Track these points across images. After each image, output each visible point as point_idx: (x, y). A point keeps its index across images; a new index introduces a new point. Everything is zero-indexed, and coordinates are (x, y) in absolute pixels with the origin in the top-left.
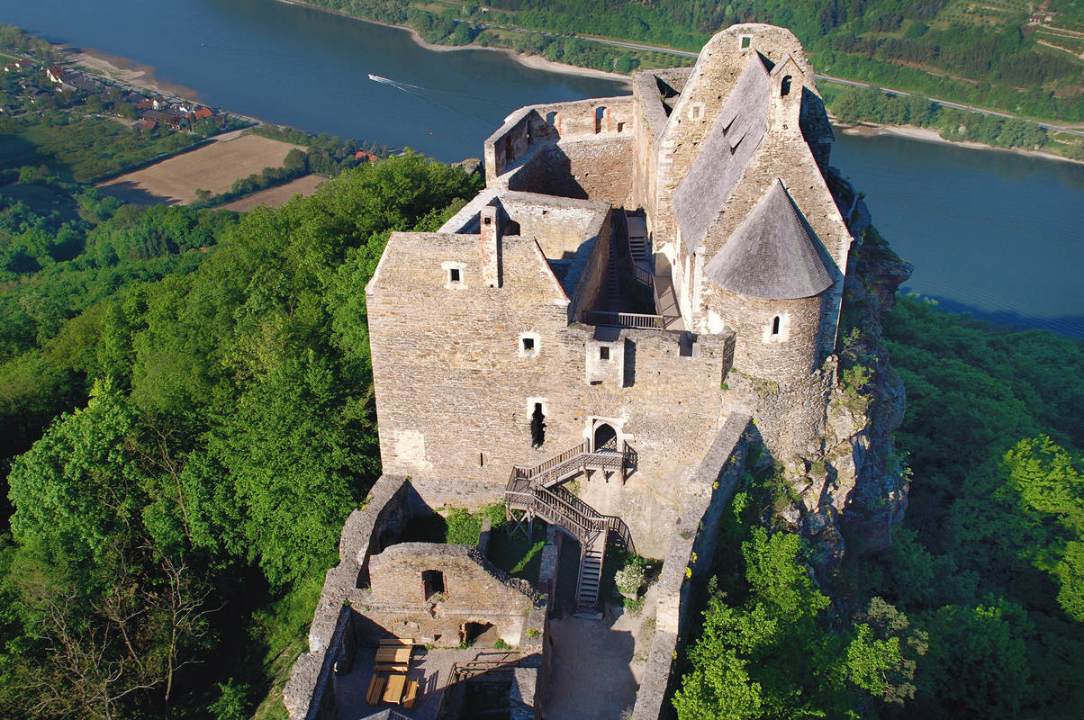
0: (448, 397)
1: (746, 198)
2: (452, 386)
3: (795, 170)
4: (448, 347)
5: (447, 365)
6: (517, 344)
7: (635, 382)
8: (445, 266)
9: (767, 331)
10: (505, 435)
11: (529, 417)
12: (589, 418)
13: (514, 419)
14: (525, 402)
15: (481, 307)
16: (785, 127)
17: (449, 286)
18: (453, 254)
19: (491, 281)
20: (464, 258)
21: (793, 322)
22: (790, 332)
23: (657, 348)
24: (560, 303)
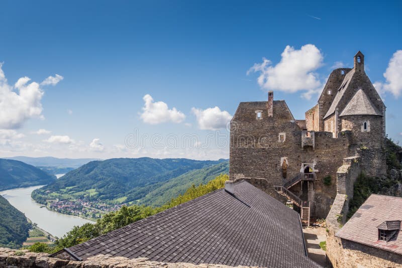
0: (254, 160)
2: (255, 155)
3: (365, 84)
6: (278, 138)
7: (318, 149)
8: (256, 112)
9: (363, 127)
10: (273, 173)
11: (281, 165)
12: (303, 164)
13: (276, 167)
14: (280, 159)
15: (267, 125)
16: (360, 71)
17: (257, 119)
18: (259, 107)
19: (270, 114)
20: (262, 108)
21: (371, 124)
22: (371, 128)
23: (325, 135)
24: (292, 121)
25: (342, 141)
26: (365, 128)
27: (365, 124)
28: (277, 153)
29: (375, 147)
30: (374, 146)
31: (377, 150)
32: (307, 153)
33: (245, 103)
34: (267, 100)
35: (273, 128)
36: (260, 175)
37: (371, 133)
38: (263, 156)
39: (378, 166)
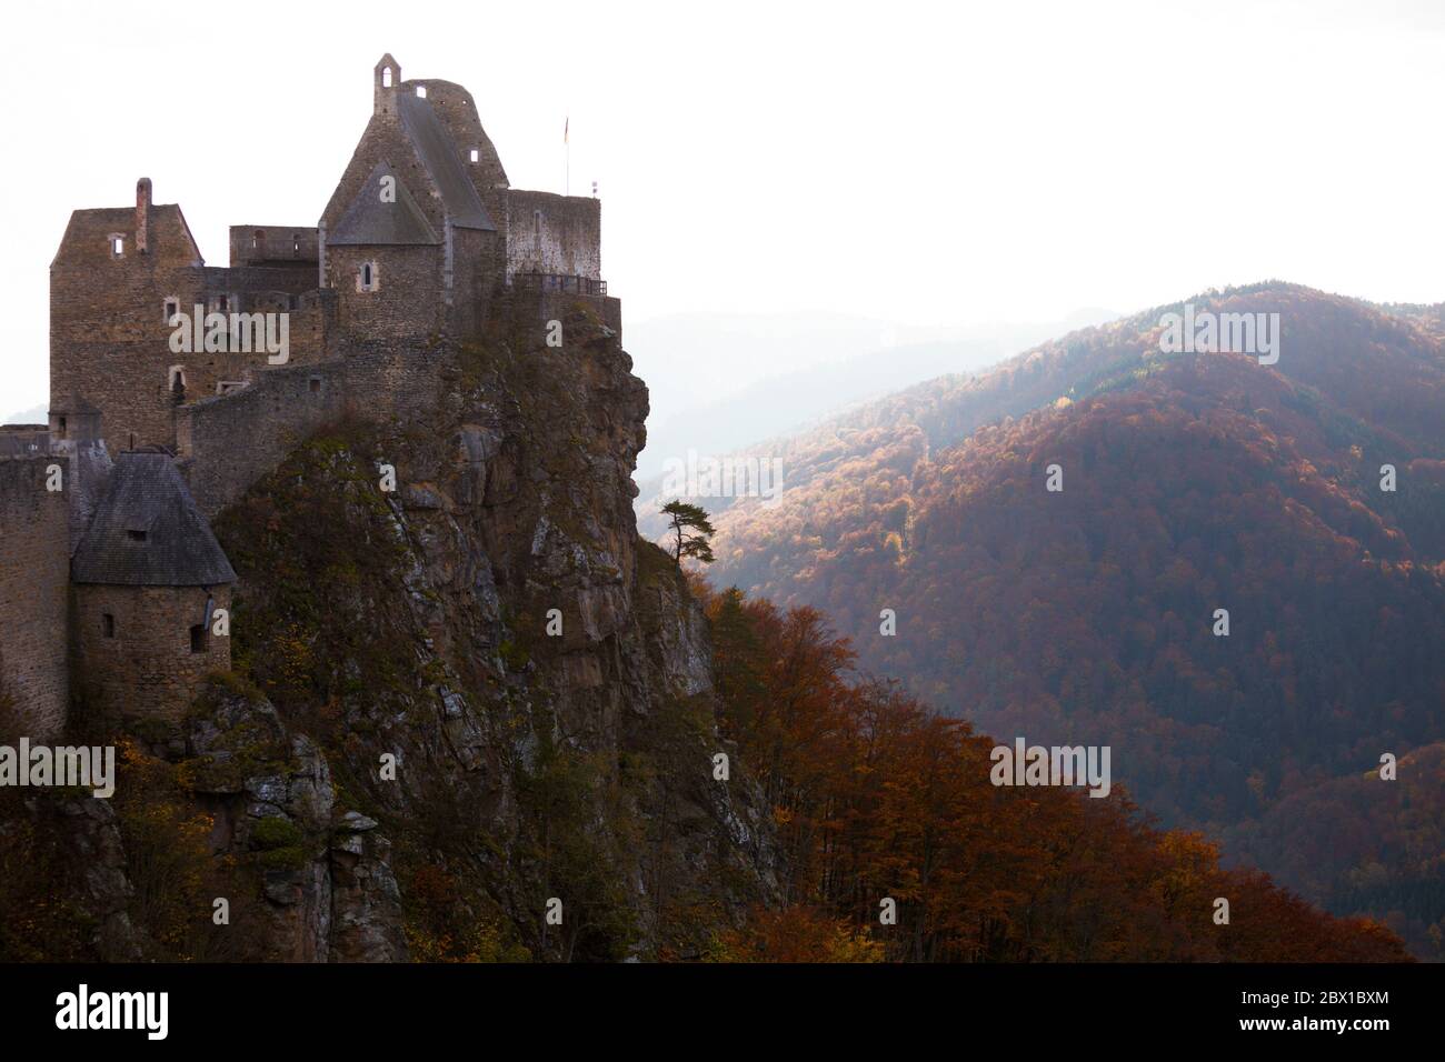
0: (107, 373)
1: (358, 175)
2: (110, 361)
3: (397, 150)
4: (108, 319)
5: (107, 338)
6: (162, 310)
8: (112, 237)
9: (360, 279)
10: (152, 411)
11: (171, 387)
12: (219, 384)
13: (158, 393)
14: (167, 372)
15: (137, 277)
16: (385, 111)
17: (112, 257)
18: (118, 226)
19: (142, 245)
20: (125, 228)
21: (380, 271)
22: (380, 281)
23: (271, 301)
24: (195, 264)
25: (309, 319)
26: (368, 281)
27: (368, 270)
28: (160, 354)
29: (396, 334)
30: (392, 330)
31: (401, 340)
33: (84, 213)
34: (135, 205)
35: (151, 283)
36: (120, 418)
37: (381, 294)
38: (128, 364)
39: (403, 385)
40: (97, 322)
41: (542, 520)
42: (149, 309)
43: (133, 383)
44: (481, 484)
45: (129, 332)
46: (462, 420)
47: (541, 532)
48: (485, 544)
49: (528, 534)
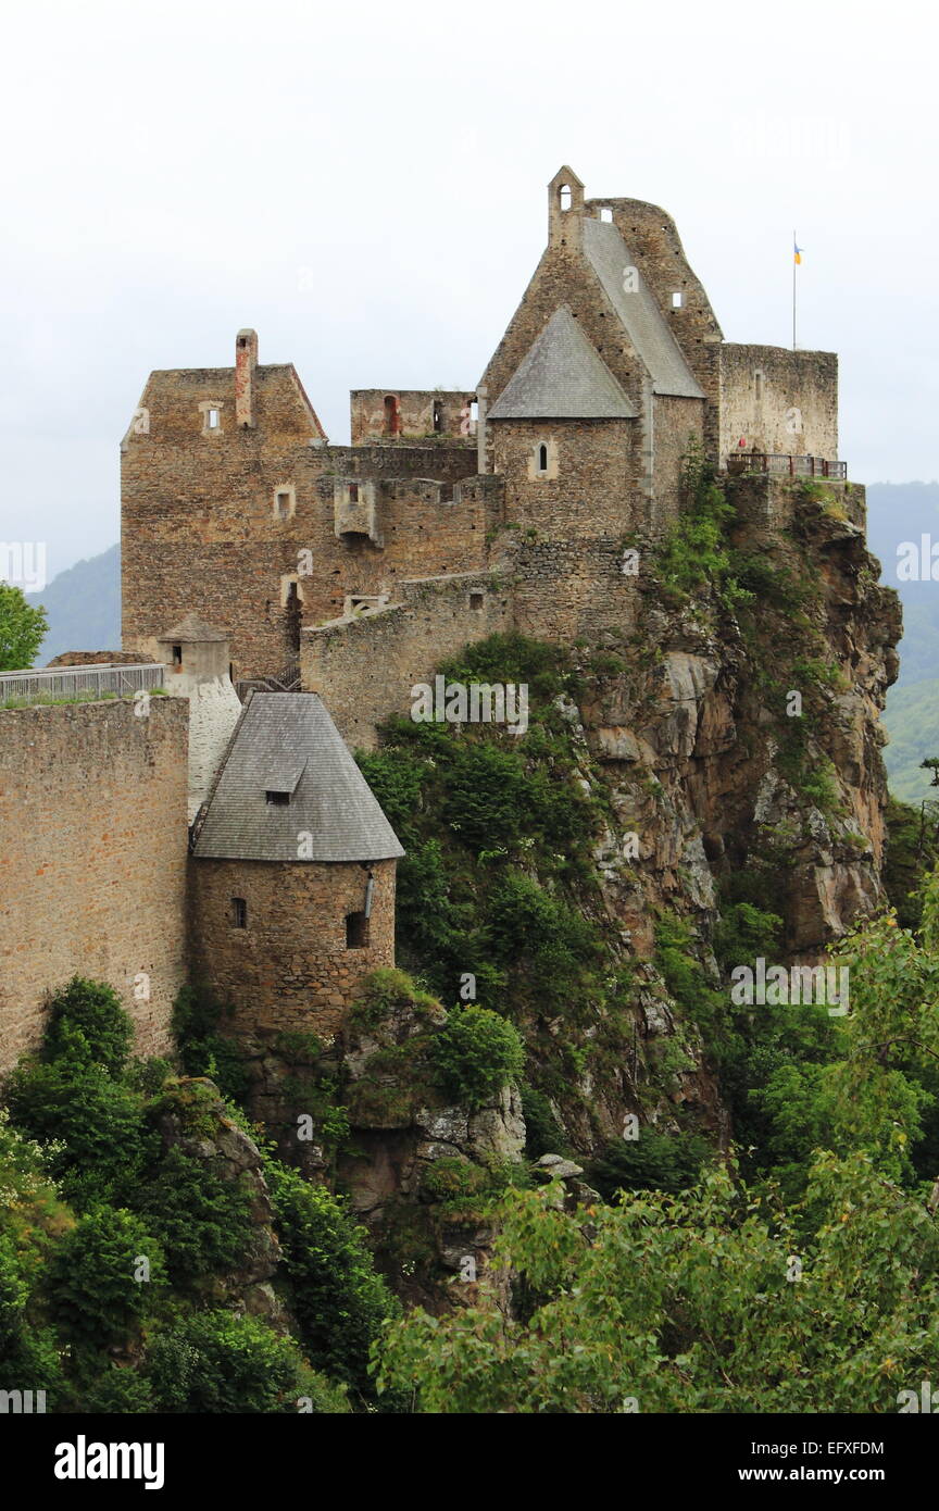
0: (199, 584)
1: (528, 327)
2: (203, 568)
3: (580, 293)
4: (200, 514)
5: (199, 538)
6: (272, 503)
7: (394, 543)
8: (202, 407)
10: (259, 633)
11: (284, 603)
12: (348, 599)
13: (267, 610)
14: (280, 582)
15: (237, 457)
16: (563, 243)
17: (206, 433)
18: (210, 391)
19: (245, 417)
20: (221, 394)
21: (560, 453)
22: (560, 466)
23: (417, 492)
24: (316, 442)
25: (465, 514)
26: (544, 466)
27: (543, 451)
28: (270, 560)
29: (580, 535)
30: (573, 530)
31: (590, 544)
32: (360, 560)
33: (167, 374)
34: (234, 365)
35: (258, 466)
37: (562, 484)
38: (227, 572)
39: (590, 601)
40: (184, 517)
41: (768, 775)
42: (254, 501)
43: (234, 598)
44: (692, 730)
45: (229, 530)
46: (666, 646)
47: (766, 793)
48: (694, 807)
49: (749, 792)
